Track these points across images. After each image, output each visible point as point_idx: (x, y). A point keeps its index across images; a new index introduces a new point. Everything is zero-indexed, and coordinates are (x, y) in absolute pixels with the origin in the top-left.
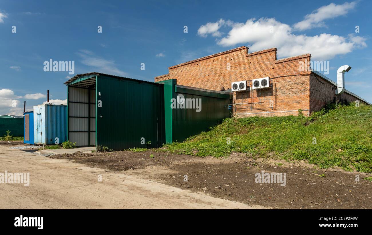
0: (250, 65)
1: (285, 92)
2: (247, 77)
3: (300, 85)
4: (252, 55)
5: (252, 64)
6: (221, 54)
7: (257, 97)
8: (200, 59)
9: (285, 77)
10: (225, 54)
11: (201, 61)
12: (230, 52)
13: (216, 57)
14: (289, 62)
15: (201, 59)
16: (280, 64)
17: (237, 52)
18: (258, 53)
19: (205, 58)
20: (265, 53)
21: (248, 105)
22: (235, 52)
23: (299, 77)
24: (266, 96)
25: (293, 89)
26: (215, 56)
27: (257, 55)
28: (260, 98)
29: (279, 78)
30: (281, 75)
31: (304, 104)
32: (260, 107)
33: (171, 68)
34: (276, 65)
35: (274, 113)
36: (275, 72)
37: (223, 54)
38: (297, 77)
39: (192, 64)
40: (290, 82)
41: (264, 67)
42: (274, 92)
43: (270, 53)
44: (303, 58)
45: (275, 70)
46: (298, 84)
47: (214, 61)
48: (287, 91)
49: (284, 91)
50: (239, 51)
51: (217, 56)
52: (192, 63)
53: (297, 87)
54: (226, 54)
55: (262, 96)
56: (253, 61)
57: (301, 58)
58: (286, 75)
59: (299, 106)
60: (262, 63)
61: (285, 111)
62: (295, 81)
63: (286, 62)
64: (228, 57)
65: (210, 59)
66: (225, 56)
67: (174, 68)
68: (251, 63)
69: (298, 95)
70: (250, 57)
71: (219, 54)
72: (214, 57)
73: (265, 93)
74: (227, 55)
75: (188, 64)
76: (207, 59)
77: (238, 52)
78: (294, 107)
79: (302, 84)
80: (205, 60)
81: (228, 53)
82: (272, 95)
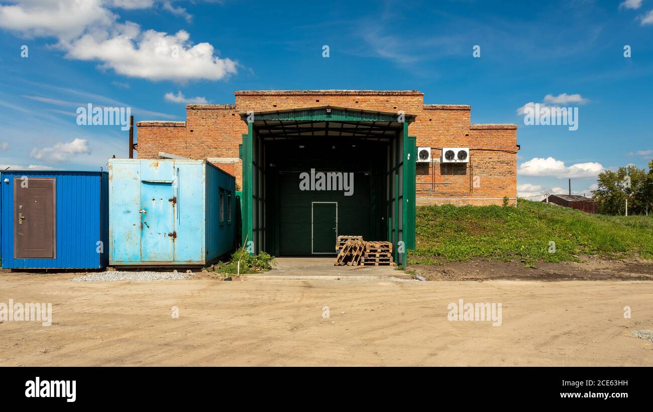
0: (429, 123)
1: (484, 171)
2: (424, 142)
3: (504, 164)
4: (434, 108)
5: (434, 122)
6: (374, 94)
7: (442, 174)
8: (326, 92)
9: (485, 151)
10: (382, 95)
11: (327, 97)
12: (392, 95)
13: (362, 97)
14: (490, 131)
15: (328, 92)
16: (478, 131)
17: (405, 97)
18: (445, 108)
19: (337, 94)
20: (454, 110)
21: (424, 185)
22: (402, 97)
23: (503, 153)
24: (456, 174)
25: (495, 168)
26: (361, 95)
27: (442, 111)
28: (446, 176)
29: (475, 151)
30: (479, 147)
31: (509, 190)
32: (445, 190)
33: (244, 95)
34: (471, 131)
35: (468, 200)
36: (469, 142)
37: (379, 95)
38: (501, 153)
39: (304, 97)
40: (491, 158)
41: (452, 130)
42: (468, 170)
43: (462, 112)
44: (509, 129)
45: (469, 138)
46: (501, 163)
47: (357, 102)
48: (487, 170)
49: (482, 169)
50: (409, 97)
51: (364, 95)
52: (303, 95)
53: (501, 166)
54: (384, 95)
55: (448, 173)
56: (434, 118)
57: (507, 129)
58: (485, 148)
59: (503, 193)
60: (450, 124)
61: (484, 198)
62: (498, 158)
63: (486, 129)
64: (387, 101)
65: (349, 97)
66: (382, 98)
67: (253, 95)
68: (430, 120)
69: (502, 178)
70: (430, 111)
71: (371, 94)
72: (359, 95)
73: (454, 170)
74: (386, 98)
75: (292, 95)
76: (342, 95)
77: (409, 99)
78: (497, 194)
79: (507, 164)
80: (336, 97)
81: (389, 95)
82: (465, 174)
